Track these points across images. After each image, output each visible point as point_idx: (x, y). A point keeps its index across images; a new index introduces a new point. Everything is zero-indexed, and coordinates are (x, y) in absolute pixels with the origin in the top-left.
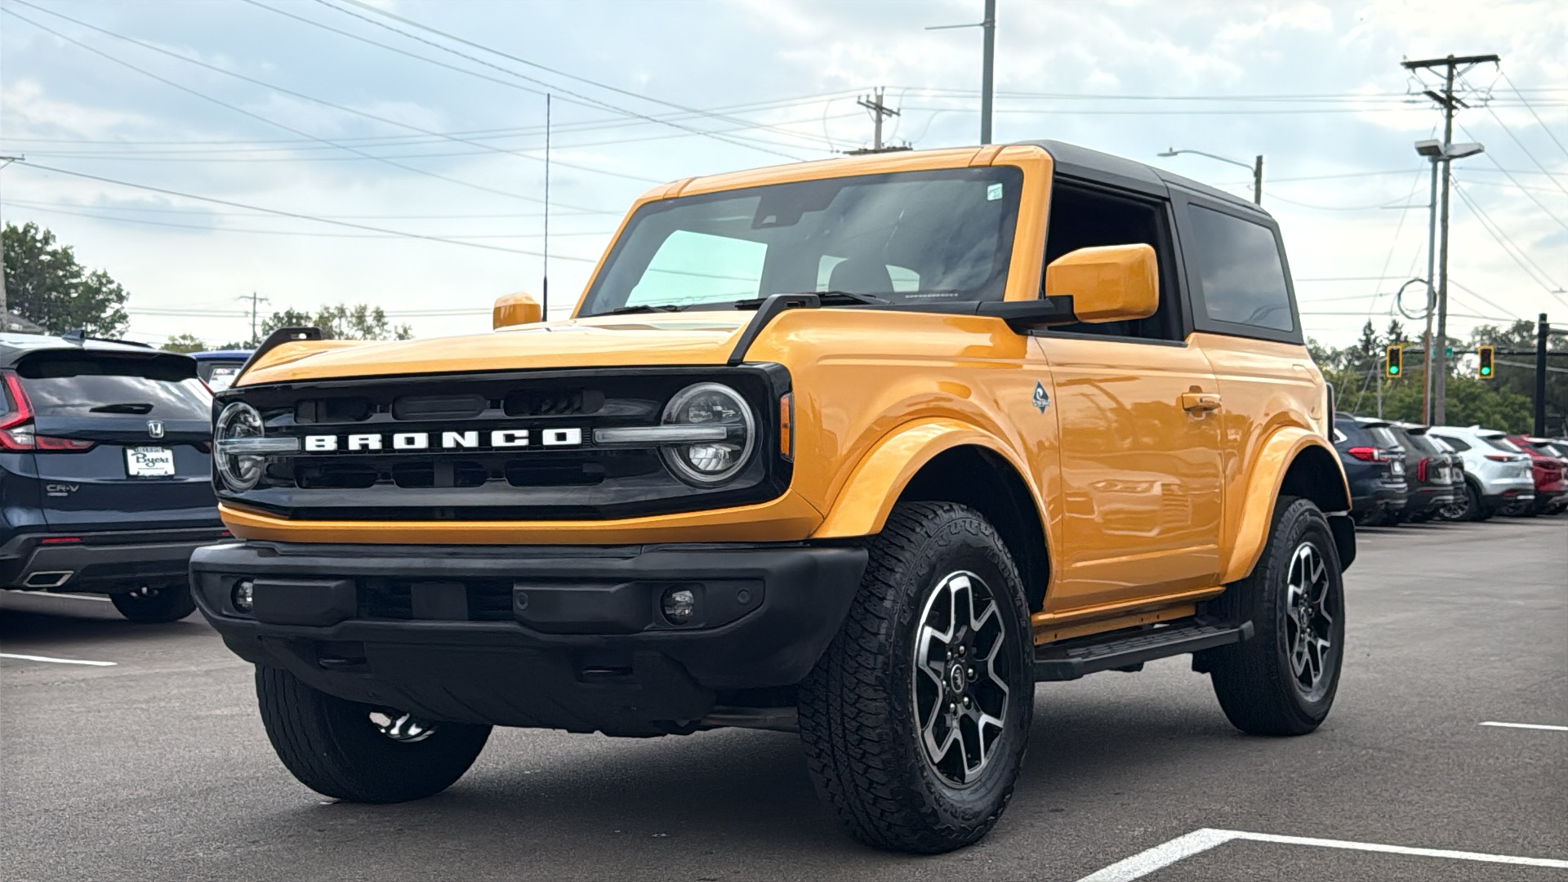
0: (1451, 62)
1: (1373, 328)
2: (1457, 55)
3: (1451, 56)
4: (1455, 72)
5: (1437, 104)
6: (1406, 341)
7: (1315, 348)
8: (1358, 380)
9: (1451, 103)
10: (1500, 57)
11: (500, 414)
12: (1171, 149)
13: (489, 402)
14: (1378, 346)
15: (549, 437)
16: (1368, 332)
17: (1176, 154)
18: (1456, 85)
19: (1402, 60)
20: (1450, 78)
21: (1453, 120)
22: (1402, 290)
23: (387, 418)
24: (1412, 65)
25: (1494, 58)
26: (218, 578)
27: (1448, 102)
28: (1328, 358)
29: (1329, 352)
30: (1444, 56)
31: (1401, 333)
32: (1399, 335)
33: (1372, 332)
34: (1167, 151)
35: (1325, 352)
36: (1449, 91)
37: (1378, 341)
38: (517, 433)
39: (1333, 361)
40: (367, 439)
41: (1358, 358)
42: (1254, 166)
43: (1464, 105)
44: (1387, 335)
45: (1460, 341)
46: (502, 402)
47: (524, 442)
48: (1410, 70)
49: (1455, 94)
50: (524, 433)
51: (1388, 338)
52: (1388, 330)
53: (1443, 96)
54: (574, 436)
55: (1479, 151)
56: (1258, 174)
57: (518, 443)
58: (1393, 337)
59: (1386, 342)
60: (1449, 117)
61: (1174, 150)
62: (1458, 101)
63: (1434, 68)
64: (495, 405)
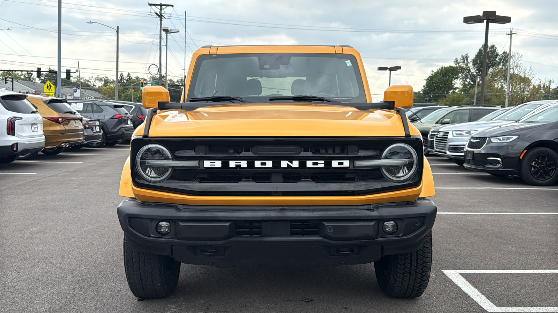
0: (161, 5)
1: (123, 75)
2: (163, 4)
3: (161, 4)
4: (162, 8)
5: (158, 17)
6: (132, 78)
7: (108, 79)
8: (122, 89)
9: (161, 17)
10: (174, 6)
11: (309, 154)
12: (91, 21)
13: (303, 149)
14: (124, 80)
15: (335, 164)
16: (122, 76)
17: (92, 23)
18: (163, 12)
19: (148, 3)
20: (161, 10)
21: (162, 21)
22: (150, 67)
23: (250, 154)
24: (151, 5)
25: (172, 6)
26: (149, 221)
27: (161, 16)
28: (111, 82)
29: (112, 81)
30: (159, 3)
31: (130, 76)
32: (130, 77)
33: (123, 76)
34: (90, 22)
35: (110, 80)
36: (161, 13)
37: (124, 78)
38: (319, 162)
39: (113, 83)
40: (240, 163)
41: (119, 83)
42: (116, 29)
43: (165, 18)
44: (127, 77)
45: (146, 80)
46: (310, 149)
47: (323, 166)
48: (150, 6)
49: (162, 14)
50: (323, 162)
51: (127, 78)
52: (127, 75)
53: (159, 14)
54: (346, 163)
55: (178, 32)
56: (117, 31)
57: (319, 166)
58: (128, 77)
59: (126, 79)
60: (161, 20)
61: (92, 22)
62: (163, 16)
63: (157, 6)
64: (306, 150)
